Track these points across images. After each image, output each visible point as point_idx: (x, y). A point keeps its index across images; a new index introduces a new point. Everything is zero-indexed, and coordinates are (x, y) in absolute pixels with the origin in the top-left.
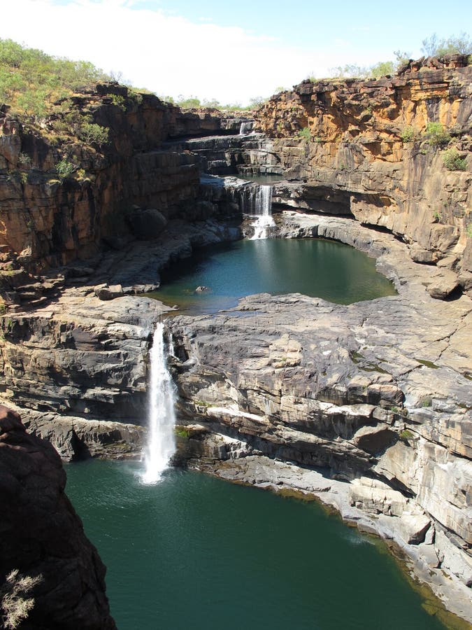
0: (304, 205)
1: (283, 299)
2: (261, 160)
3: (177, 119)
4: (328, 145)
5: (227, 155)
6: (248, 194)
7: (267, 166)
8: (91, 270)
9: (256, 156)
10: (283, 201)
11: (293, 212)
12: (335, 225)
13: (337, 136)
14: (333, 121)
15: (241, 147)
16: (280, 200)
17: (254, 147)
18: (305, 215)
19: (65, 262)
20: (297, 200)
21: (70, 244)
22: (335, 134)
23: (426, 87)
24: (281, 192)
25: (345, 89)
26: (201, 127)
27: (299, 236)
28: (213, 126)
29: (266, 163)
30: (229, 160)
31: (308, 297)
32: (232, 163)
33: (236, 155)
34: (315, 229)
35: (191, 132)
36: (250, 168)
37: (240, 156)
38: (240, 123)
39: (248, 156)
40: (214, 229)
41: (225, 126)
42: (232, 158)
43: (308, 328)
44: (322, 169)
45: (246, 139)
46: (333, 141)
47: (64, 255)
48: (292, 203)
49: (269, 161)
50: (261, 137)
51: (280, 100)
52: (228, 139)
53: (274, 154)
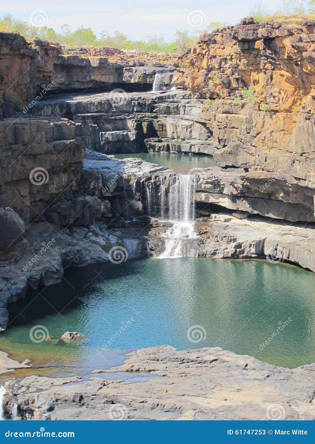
0: (244, 206)
1: (193, 356)
2: (184, 133)
3: (55, 65)
4: (281, 115)
5: (131, 124)
6: (156, 188)
7: (192, 142)
9: (176, 127)
10: (212, 200)
11: (227, 217)
12: (291, 239)
13: (294, 102)
14: (288, 80)
15: (152, 112)
16: (207, 198)
17: (173, 111)
18: (246, 221)
20: (234, 198)
22: (291, 100)
24: (209, 186)
25: (304, 36)
26: (93, 78)
27: (235, 256)
28: (112, 77)
29: (191, 138)
30: (134, 132)
31: (232, 354)
32: (137, 135)
33: (145, 125)
34: (260, 245)
35: (77, 86)
36: (165, 144)
37: (150, 125)
38: (154, 73)
39: (163, 126)
40: (101, 240)
41: (131, 77)
42: (139, 127)
43: (226, 403)
44: (272, 152)
45: (161, 99)
46: (289, 110)
48: (225, 202)
49: (195, 134)
50: (184, 97)
51: (215, 42)
53: (204, 124)
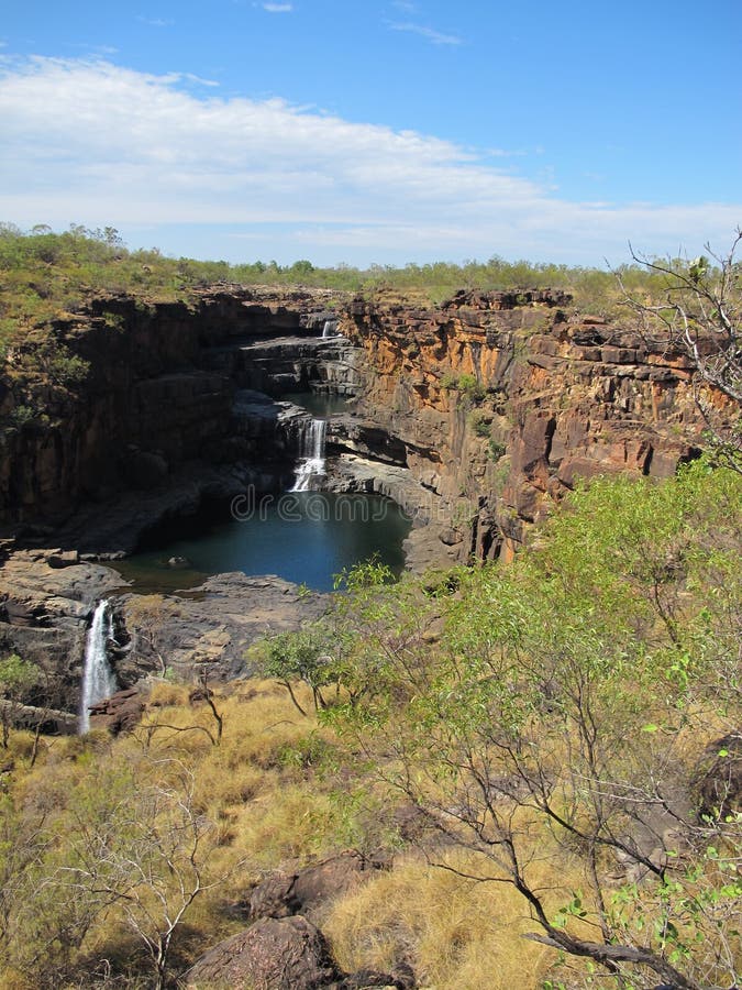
0: (365, 449)
1: (254, 581)
2: (341, 377)
4: (385, 378)
5: (296, 367)
6: (295, 430)
7: (347, 384)
8: (50, 529)
9: (334, 371)
10: (341, 441)
11: (353, 456)
12: (393, 479)
13: (395, 368)
15: (316, 358)
16: (337, 440)
17: (333, 357)
18: (367, 461)
19: (21, 518)
20: (356, 442)
21: (29, 498)
23: (467, 328)
24: (337, 430)
26: (270, 324)
27: (349, 491)
28: (290, 323)
29: (346, 381)
30: (298, 374)
32: (301, 377)
33: (309, 368)
34: (370, 483)
36: (325, 386)
37: (314, 369)
38: (325, 320)
39: (324, 370)
40: (242, 476)
41: (306, 323)
42: (303, 371)
44: (380, 406)
45: (324, 347)
46: (390, 374)
47: (21, 511)
48: (350, 444)
49: (350, 378)
50: (344, 345)
52: (299, 346)
53: (355, 370)
